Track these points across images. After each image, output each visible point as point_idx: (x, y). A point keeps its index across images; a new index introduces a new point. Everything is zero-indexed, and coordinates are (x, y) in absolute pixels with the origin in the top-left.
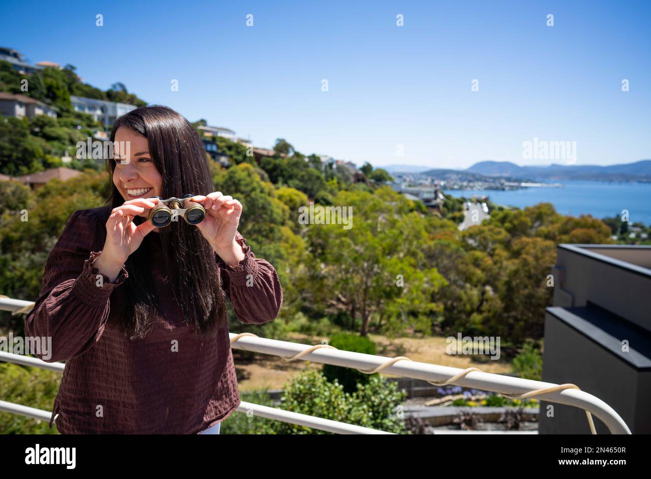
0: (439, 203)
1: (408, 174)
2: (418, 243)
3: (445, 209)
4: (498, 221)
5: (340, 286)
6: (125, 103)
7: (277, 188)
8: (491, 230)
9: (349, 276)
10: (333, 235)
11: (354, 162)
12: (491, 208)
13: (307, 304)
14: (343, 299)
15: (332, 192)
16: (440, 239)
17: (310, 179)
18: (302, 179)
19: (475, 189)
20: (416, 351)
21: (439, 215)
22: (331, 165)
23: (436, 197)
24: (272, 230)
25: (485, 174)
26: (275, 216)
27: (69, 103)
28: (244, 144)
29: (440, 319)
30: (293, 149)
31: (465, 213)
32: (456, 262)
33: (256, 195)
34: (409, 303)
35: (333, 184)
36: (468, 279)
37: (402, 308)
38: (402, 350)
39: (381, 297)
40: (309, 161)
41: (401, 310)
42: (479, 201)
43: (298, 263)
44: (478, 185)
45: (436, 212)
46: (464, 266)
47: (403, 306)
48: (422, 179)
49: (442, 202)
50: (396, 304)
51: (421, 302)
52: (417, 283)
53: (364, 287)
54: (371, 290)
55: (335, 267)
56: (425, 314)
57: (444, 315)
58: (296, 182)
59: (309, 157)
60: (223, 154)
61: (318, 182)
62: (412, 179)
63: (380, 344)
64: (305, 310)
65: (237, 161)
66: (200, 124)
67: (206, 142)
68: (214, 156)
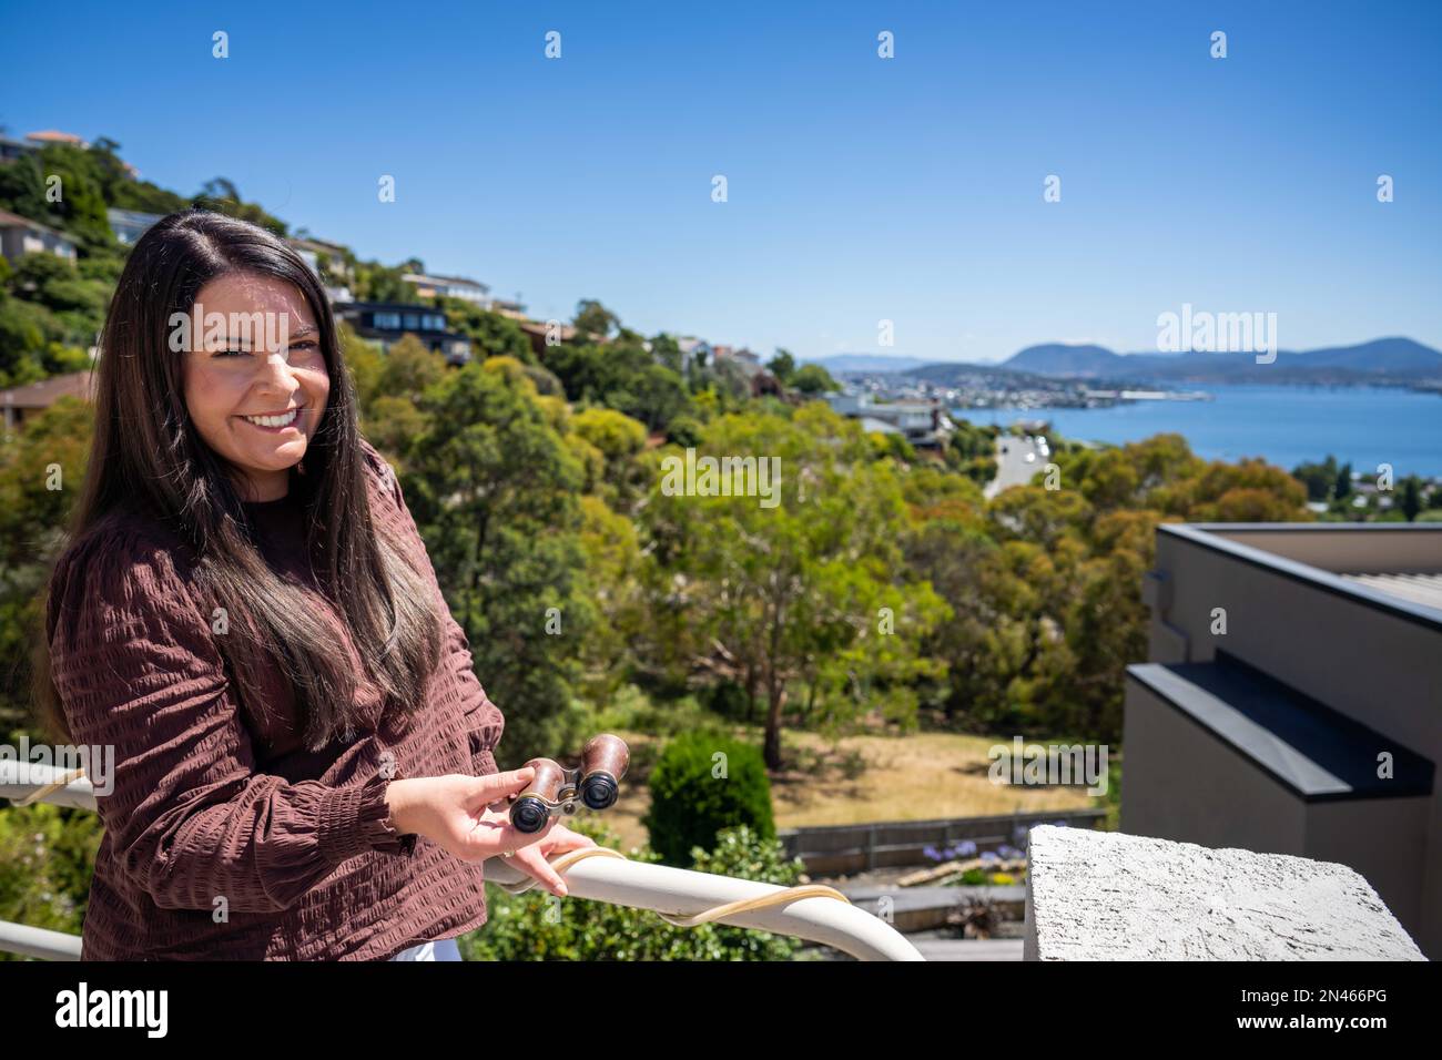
0: (942, 438)
1: (875, 376)
2: (888, 527)
3: (956, 452)
4: (1069, 474)
5: (716, 625)
7: (579, 412)
9: (736, 602)
10: (699, 514)
11: (753, 349)
12: (1054, 447)
13: (642, 667)
14: (728, 655)
15: (704, 418)
16: (939, 518)
17: (655, 390)
18: (638, 390)
19: (1023, 407)
20: (888, 766)
21: (942, 464)
22: (701, 358)
23: (935, 425)
24: (557, 506)
25: (1044, 374)
26: (564, 473)
27: (106, 225)
28: (508, 314)
29: (944, 693)
30: (617, 323)
31: (1000, 459)
32: (975, 567)
33: (522, 426)
34: (869, 660)
35: (708, 399)
36: (1002, 604)
37: (854, 670)
38: (857, 764)
39: (807, 648)
40: (653, 350)
41: (851, 675)
42: (1030, 433)
43: (623, 576)
44: (1029, 396)
45: (934, 459)
46: (992, 574)
47: (858, 667)
48: (906, 385)
49: (948, 437)
50: (841, 663)
51: (895, 658)
53: (770, 626)
54: (787, 632)
55: (707, 584)
56: (905, 683)
57: (953, 685)
58: (626, 397)
59: (653, 341)
60: (460, 336)
61: (673, 396)
62: (885, 387)
63: (809, 752)
64: (645, 682)
65: (490, 353)
66: (408, 269)
67: (420, 311)
68: (436, 341)
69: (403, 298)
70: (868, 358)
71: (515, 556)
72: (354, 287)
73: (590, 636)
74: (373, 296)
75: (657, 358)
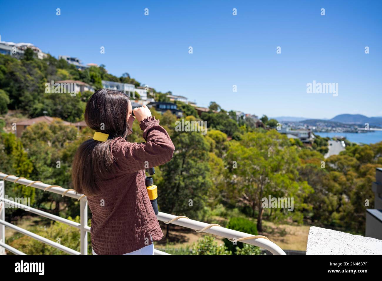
0: (312, 140)
1: (291, 123)
2: (294, 165)
3: (315, 144)
4: (351, 152)
5: (244, 189)
6: (129, 84)
7: (209, 130)
8: (345, 158)
9: (250, 183)
10: (240, 158)
11: (256, 115)
12: (347, 144)
13: (223, 199)
14: (247, 198)
15: (242, 133)
16: (310, 163)
17: (229, 125)
18: (225, 125)
19: (336, 132)
20: (294, 234)
21: (311, 148)
22: (242, 117)
23: (309, 137)
24: (203, 155)
25: (344, 123)
26: (205, 146)
27: (101, 84)
28: (192, 105)
29: (311, 214)
30: (220, 107)
31: (329, 147)
32: (321, 178)
33: (194, 134)
35: (243, 128)
36: (330, 189)
38: (284, 233)
40: (229, 115)
42: (339, 140)
43: (219, 174)
44: (339, 129)
45: (309, 146)
46: (327, 181)
48: (300, 125)
49: (313, 140)
51: (296, 202)
52: (293, 190)
53: (260, 191)
54: (264, 193)
55: (242, 178)
56: (299, 210)
57: (313, 212)
58: (222, 127)
59: (229, 113)
60: (180, 111)
61: (234, 127)
62: (294, 126)
63: (270, 228)
64: (224, 203)
65: (187, 115)
66: (168, 94)
67: (171, 104)
68: (174, 112)
69: (167, 101)
70: (289, 118)
71: (192, 167)
72: (155, 98)
73: (210, 190)
74: (159, 101)
75: (230, 117)
